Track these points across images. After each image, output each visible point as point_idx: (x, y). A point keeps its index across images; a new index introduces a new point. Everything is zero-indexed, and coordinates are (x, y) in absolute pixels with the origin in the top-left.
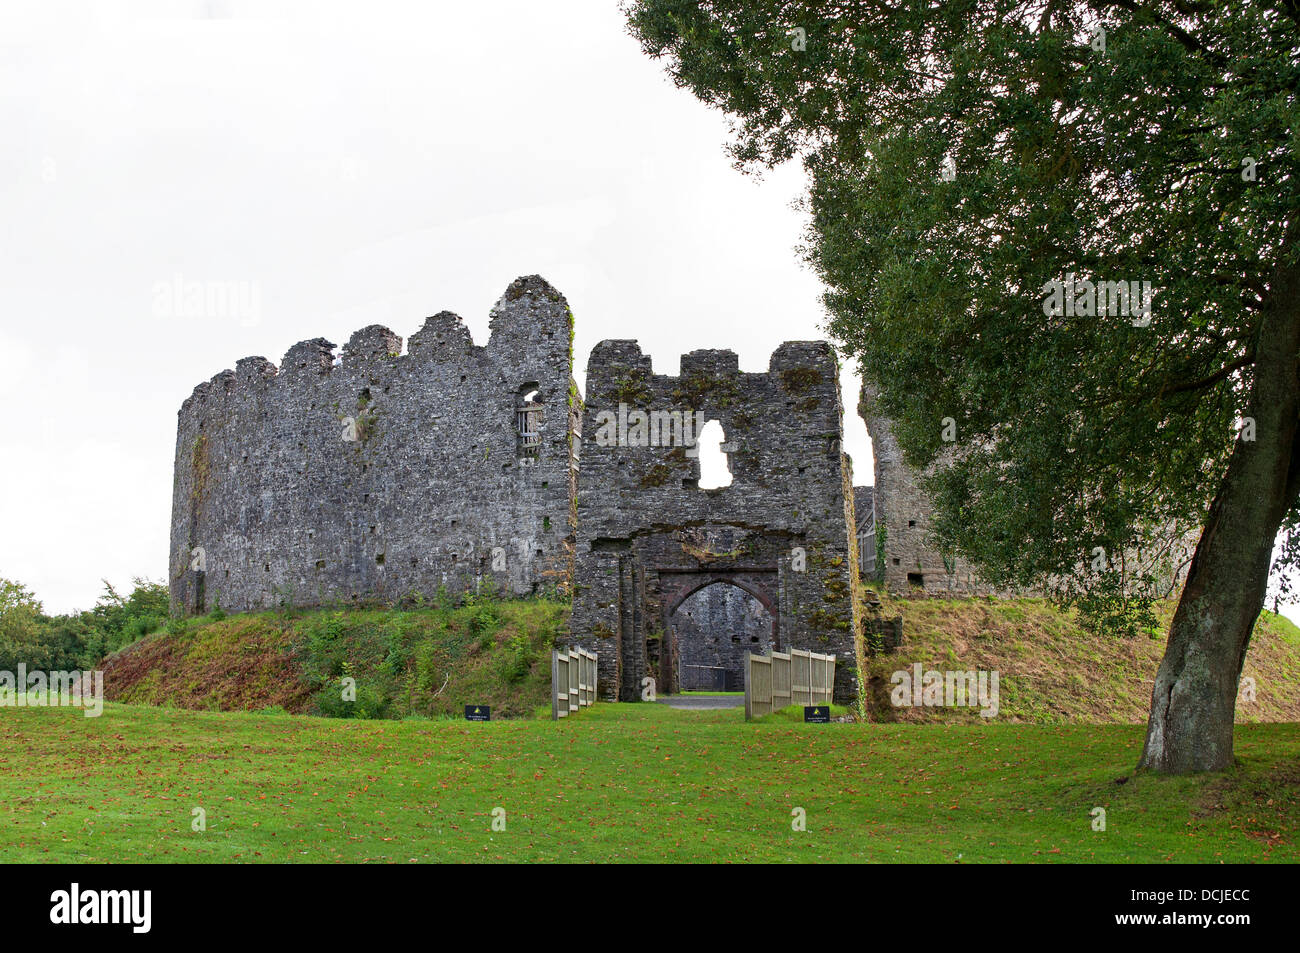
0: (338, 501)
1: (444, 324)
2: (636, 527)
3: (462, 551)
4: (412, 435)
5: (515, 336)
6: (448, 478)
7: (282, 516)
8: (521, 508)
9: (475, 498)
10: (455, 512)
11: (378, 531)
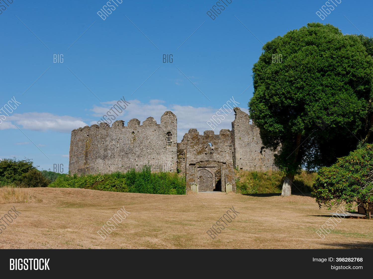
0: (127, 154)
1: (150, 119)
2: (197, 162)
3: (155, 164)
4: (144, 141)
5: (166, 123)
6: (152, 150)
7: (113, 156)
8: (168, 156)
9: (158, 154)
10: (153, 156)
11: (136, 160)
